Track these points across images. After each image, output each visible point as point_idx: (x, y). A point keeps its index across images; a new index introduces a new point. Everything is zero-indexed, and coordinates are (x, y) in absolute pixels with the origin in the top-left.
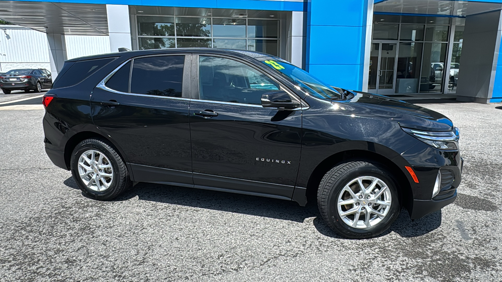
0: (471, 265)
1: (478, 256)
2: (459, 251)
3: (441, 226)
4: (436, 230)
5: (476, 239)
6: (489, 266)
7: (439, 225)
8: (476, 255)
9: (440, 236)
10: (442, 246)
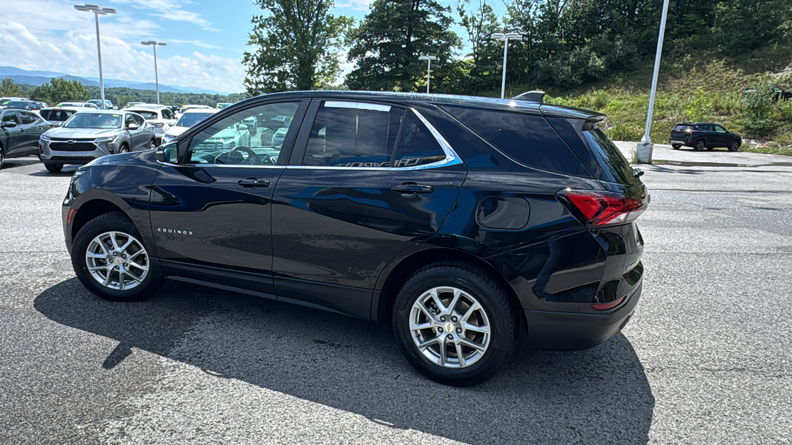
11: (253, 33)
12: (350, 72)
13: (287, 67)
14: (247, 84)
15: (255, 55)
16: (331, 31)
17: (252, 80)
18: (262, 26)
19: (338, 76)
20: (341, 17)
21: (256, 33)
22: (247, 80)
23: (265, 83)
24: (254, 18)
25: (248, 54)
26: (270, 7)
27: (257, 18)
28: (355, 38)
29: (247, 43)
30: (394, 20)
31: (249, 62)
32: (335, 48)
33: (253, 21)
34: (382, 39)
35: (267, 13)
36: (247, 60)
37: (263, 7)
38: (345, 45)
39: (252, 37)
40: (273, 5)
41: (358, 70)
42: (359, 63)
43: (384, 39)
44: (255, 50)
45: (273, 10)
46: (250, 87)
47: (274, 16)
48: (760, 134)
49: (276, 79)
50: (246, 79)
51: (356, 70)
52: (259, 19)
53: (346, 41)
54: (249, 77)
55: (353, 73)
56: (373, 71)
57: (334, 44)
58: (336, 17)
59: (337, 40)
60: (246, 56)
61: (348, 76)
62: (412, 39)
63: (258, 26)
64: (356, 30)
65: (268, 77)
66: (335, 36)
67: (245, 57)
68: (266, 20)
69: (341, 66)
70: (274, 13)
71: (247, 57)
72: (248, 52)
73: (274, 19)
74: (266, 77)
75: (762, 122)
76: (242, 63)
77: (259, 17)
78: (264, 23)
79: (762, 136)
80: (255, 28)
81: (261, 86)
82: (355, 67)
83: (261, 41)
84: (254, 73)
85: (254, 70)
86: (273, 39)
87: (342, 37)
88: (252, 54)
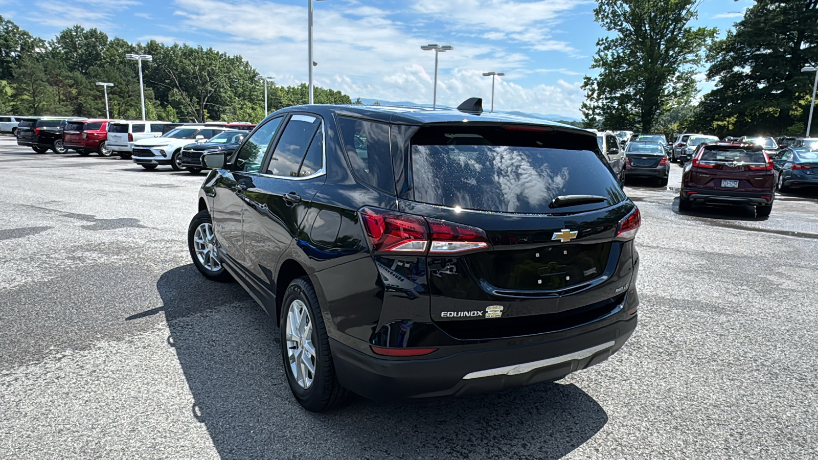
11: (597, 57)
12: (710, 92)
13: (631, 90)
14: (584, 109)
15: (596, 79)
16: (686, 47)
17: (590, 105)
18: (607, 48)
19: (694, 98)
20: (700, 29)
21: (599, 55)
22: (585, 106)
23: (603, 109)
24: (599, 41)
25: (589, 79)
26: (618, 27)
27: (602, 40)
28: (720, 52)
29: (591, 67)
30: (774, 25)
31: (588, 87)
32: (692, 65)
33: (598, 44)
34: (759, 50)
35: (615, 35)
36: (586, 84)
37: (609, 29)
38: (706, 61)
39: (596, 61)
40: (622, 24)
41: (721, 89)
42: (721, 81)
43: (762, 49)
44: (597, 74)
45: (620, 30)
46: (587, 112)
47: (622, 37)
49: (616, 104)
50: (584, 104)
51: (718, 89)
52: (604, 42)
53: (707, 56)
54: (588, 103)
55: (713, 93)
56: (742, 90)
57: (691, 60)
58: (694, 29)
59: (696, 56)
60: (586, 80)
61: (707, 97)
62: (803, 46)
63: (602, 49)
64: (722, 42)
65: (607, 101)
66: (691, 52)
67: (585, 82)
68: (612, 41)
69: (698, 86)
70: (623, 33)
71: (588, 81)
72: (588, 76)
73: (621, 39)
74: (605, 102)
76: (582, 87)
77: (604, 39)
78: (610, 45)
80: (599, 51)
81: (597, 111)
82: (716, 85)
83: (605, 64)
84: (594, 98)
85: (592, 94)
86: (618, 61)
87: (703, 52)
88: (592, 78)
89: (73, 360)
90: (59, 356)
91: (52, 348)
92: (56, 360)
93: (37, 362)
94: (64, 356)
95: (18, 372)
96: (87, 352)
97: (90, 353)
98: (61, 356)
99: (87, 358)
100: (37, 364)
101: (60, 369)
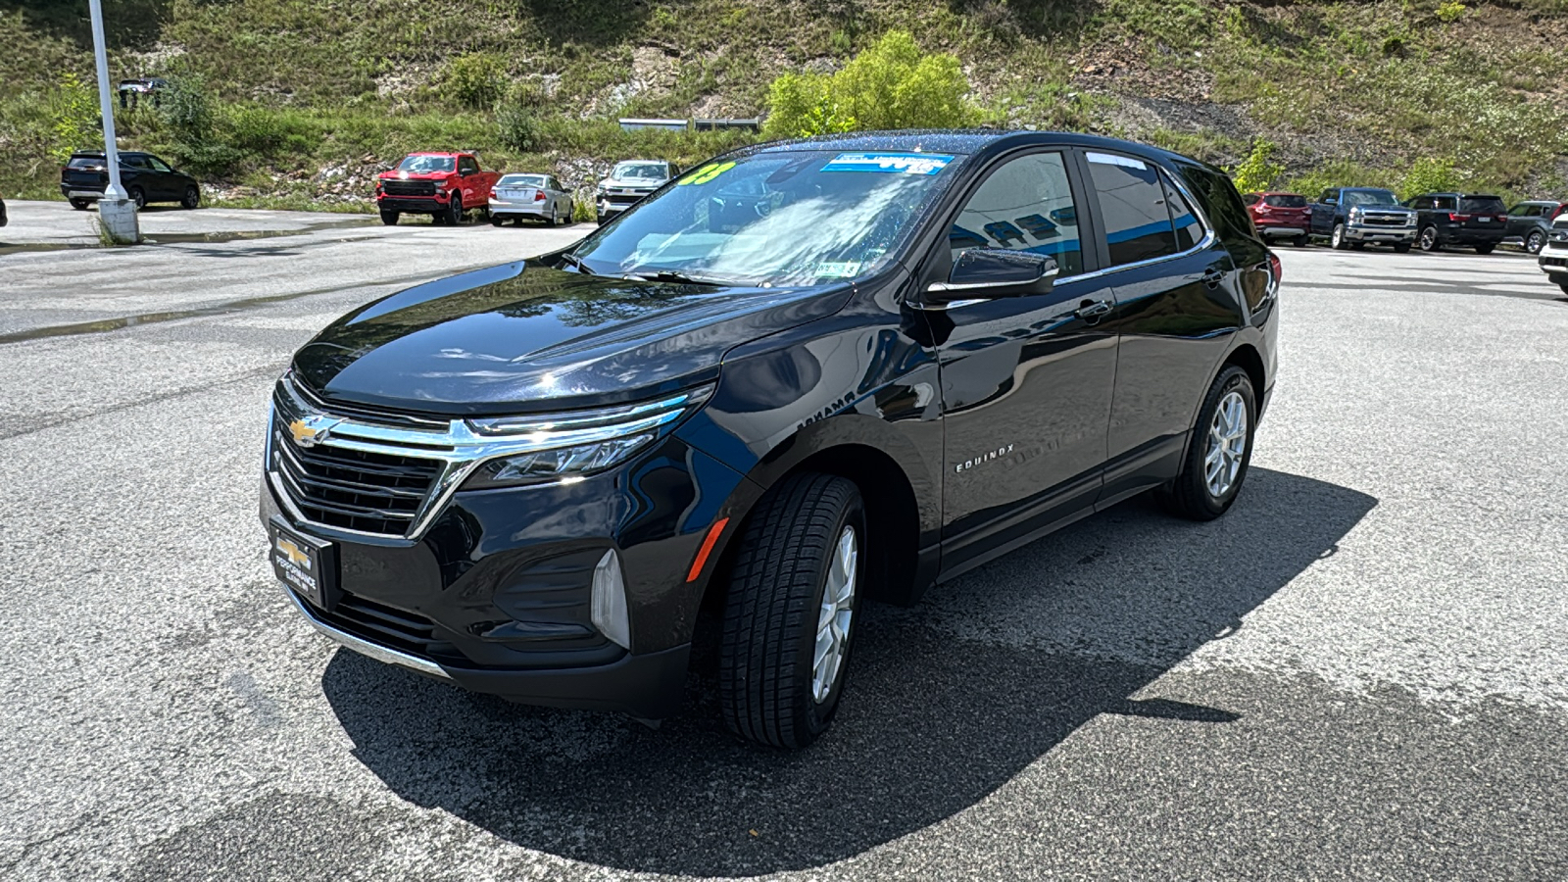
0: (213, 625)
1: (202, 648)
2: (247, 641)
3: (320, 680)
4: (325, 665)
5: (211, 689)
6: (178, 637)
7: (326, 681)
8: (206, 649)
9: (305, 654)
10: (291, 635)
48: (214, 173)
75: (212, 149)
79: (220, 177)
89: (1429, 675)
90: (1451, 695)
91: (1455, 721)
92: (1460, 689)
93: (1499, 700)
94: (1440, 690)
95: (1540, 696)
96: (1394, 680)
97: (1389, 675)
98: (1448, 692)
99: (1401, 669)
100: (1498, 695)
101: (1461, 668)
